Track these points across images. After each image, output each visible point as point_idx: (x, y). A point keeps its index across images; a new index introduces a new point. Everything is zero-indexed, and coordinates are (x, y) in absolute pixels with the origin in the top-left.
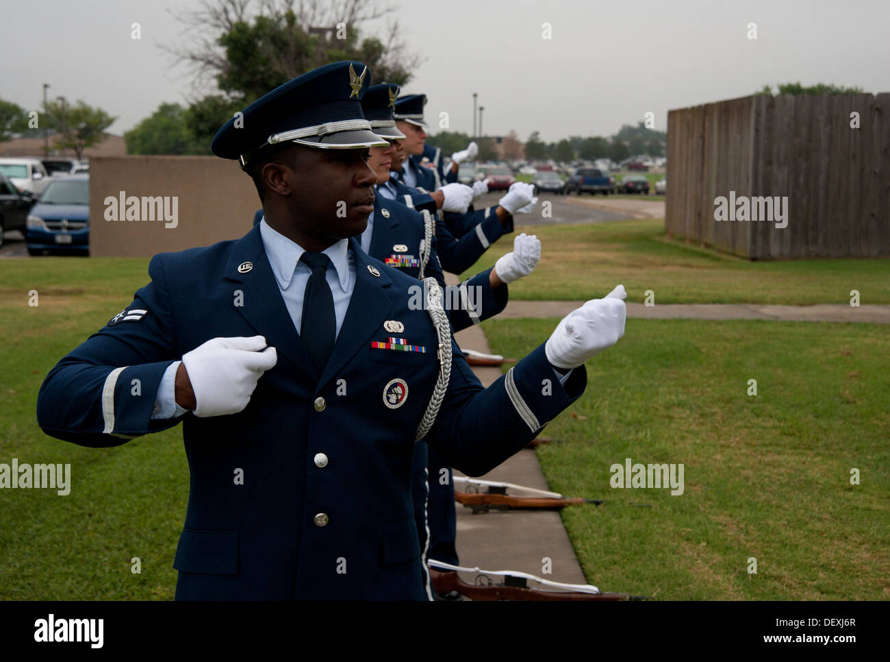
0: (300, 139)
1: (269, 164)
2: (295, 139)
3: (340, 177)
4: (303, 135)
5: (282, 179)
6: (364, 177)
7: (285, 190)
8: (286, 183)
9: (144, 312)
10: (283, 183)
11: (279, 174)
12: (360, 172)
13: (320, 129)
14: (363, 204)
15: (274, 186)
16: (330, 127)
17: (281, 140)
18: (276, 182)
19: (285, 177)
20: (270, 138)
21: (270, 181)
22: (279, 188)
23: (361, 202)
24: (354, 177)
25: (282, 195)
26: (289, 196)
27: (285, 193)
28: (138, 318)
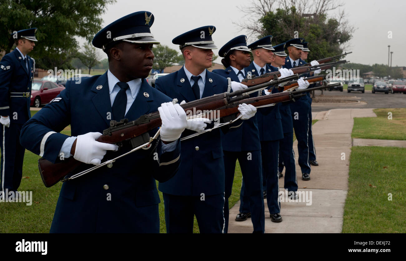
0: (125, 39)
1: (113, 48)
2: (123, 39)
3: (140, 54)
4: (126, 38)
5: (118, 54)
6: (149, 55)
7: (118, 59)
8: (119, 56)
9: (61, 99)
10: (118, 56)
11: (117, 52)
12: (148, 53)
13: (133, 35)
14: (148, 65)
15: (114, 57)
16: (137, 35)
17: (118, 39)
18: (116, 55)
19: (119, 53)
20: (114, 39)
21: (113, 54)
22: (116, 57)
23: (147, 64)
24: (145, 55)
25: (118, 61)
26: (120, 61)
27: (118, 60)
28: (58, 100)
